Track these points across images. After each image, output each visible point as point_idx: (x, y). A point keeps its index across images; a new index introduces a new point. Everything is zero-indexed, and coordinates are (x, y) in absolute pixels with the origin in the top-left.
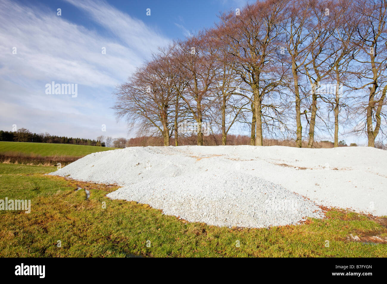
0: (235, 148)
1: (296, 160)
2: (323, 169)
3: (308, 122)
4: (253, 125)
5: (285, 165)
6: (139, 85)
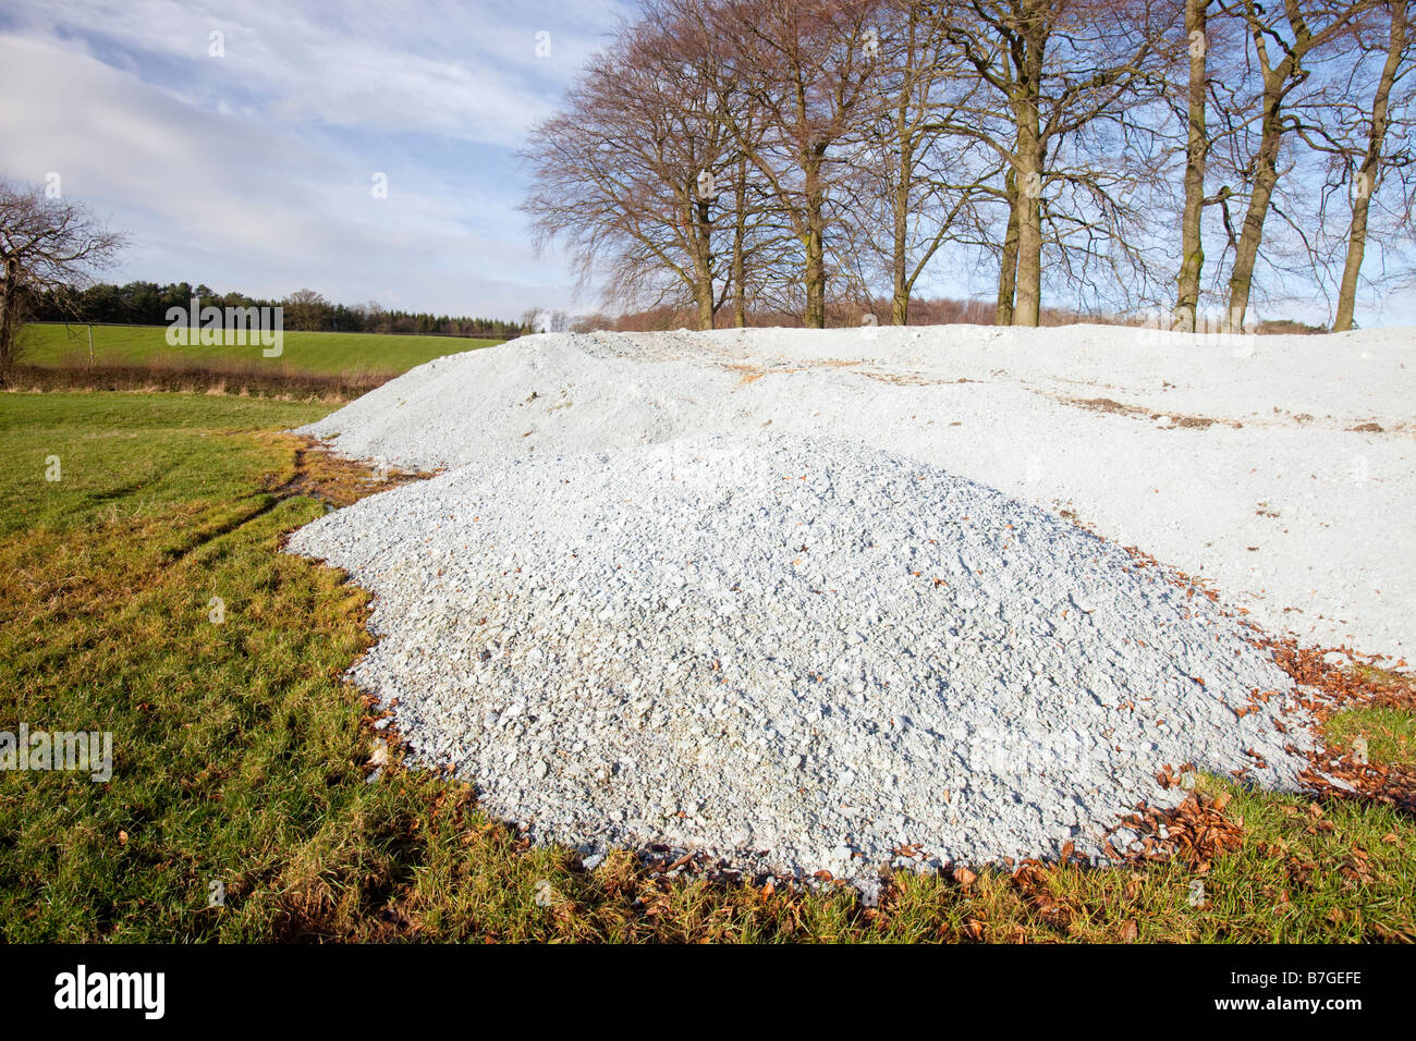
0: (915, 335)
1: (1166, 385)
2: (1295, 424)
3: (1232, 241)
4: (1010, 251)
5: (1110, 405)
6: (602, 120)
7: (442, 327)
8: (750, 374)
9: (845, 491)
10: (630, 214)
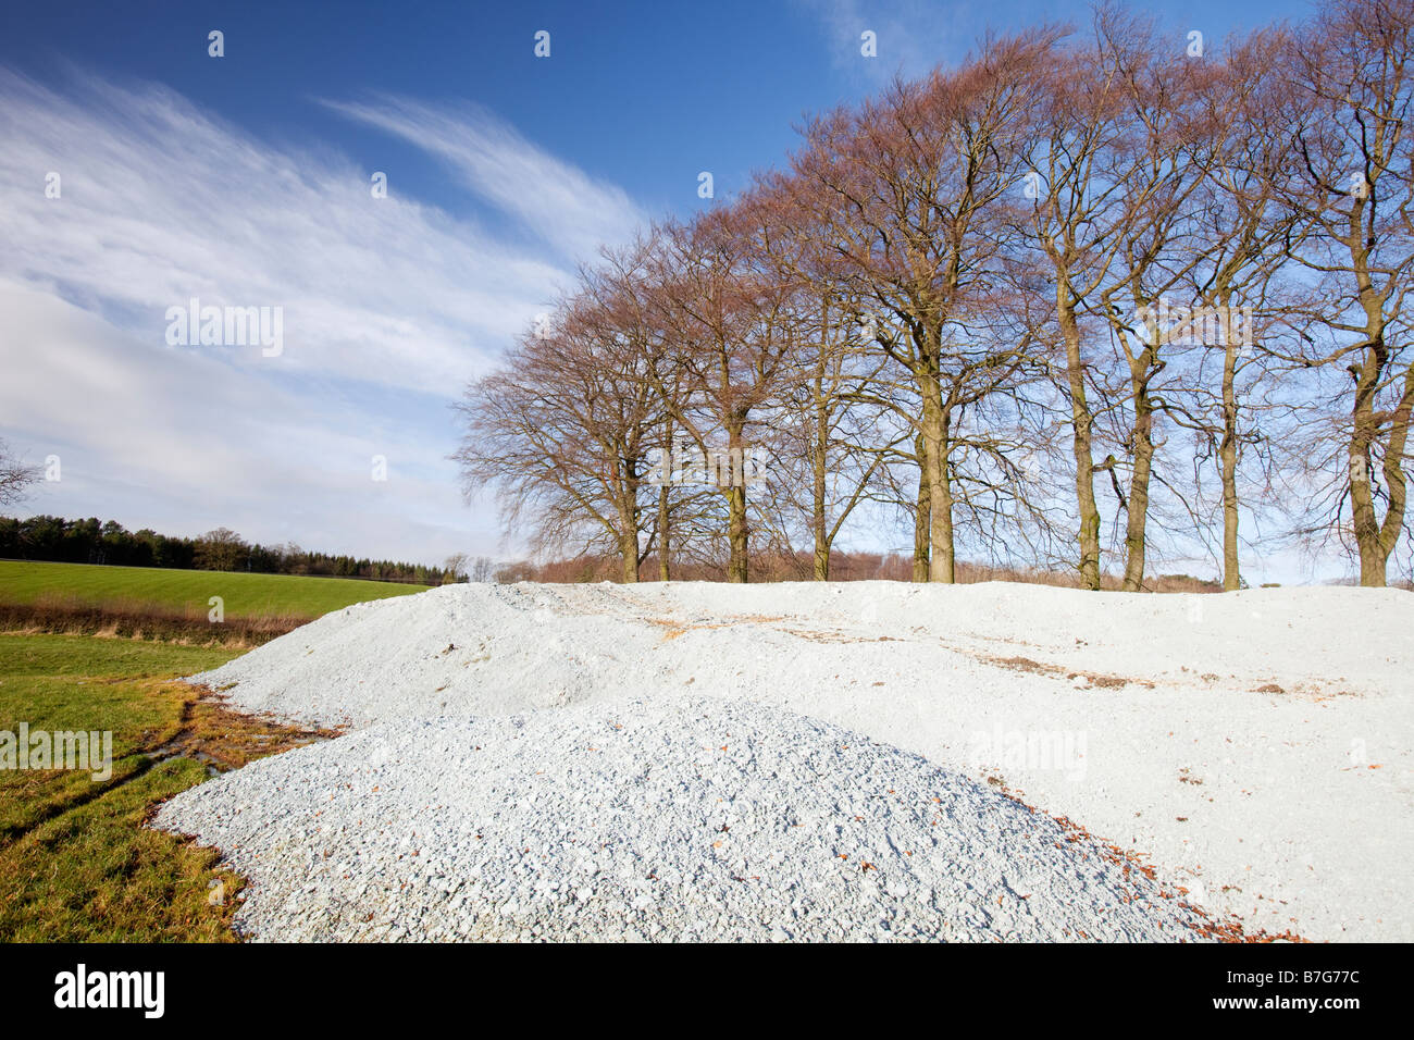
0: (836, 591)
1: (1079, 642)
2: (1203, 684)
3: (1123, 504)
4: (923, 510)
5: (1028, 665)
6: (538, 379)
7: (361, 570)
8: (673, 629)
9: (767, 762)
10: (560, 467)
